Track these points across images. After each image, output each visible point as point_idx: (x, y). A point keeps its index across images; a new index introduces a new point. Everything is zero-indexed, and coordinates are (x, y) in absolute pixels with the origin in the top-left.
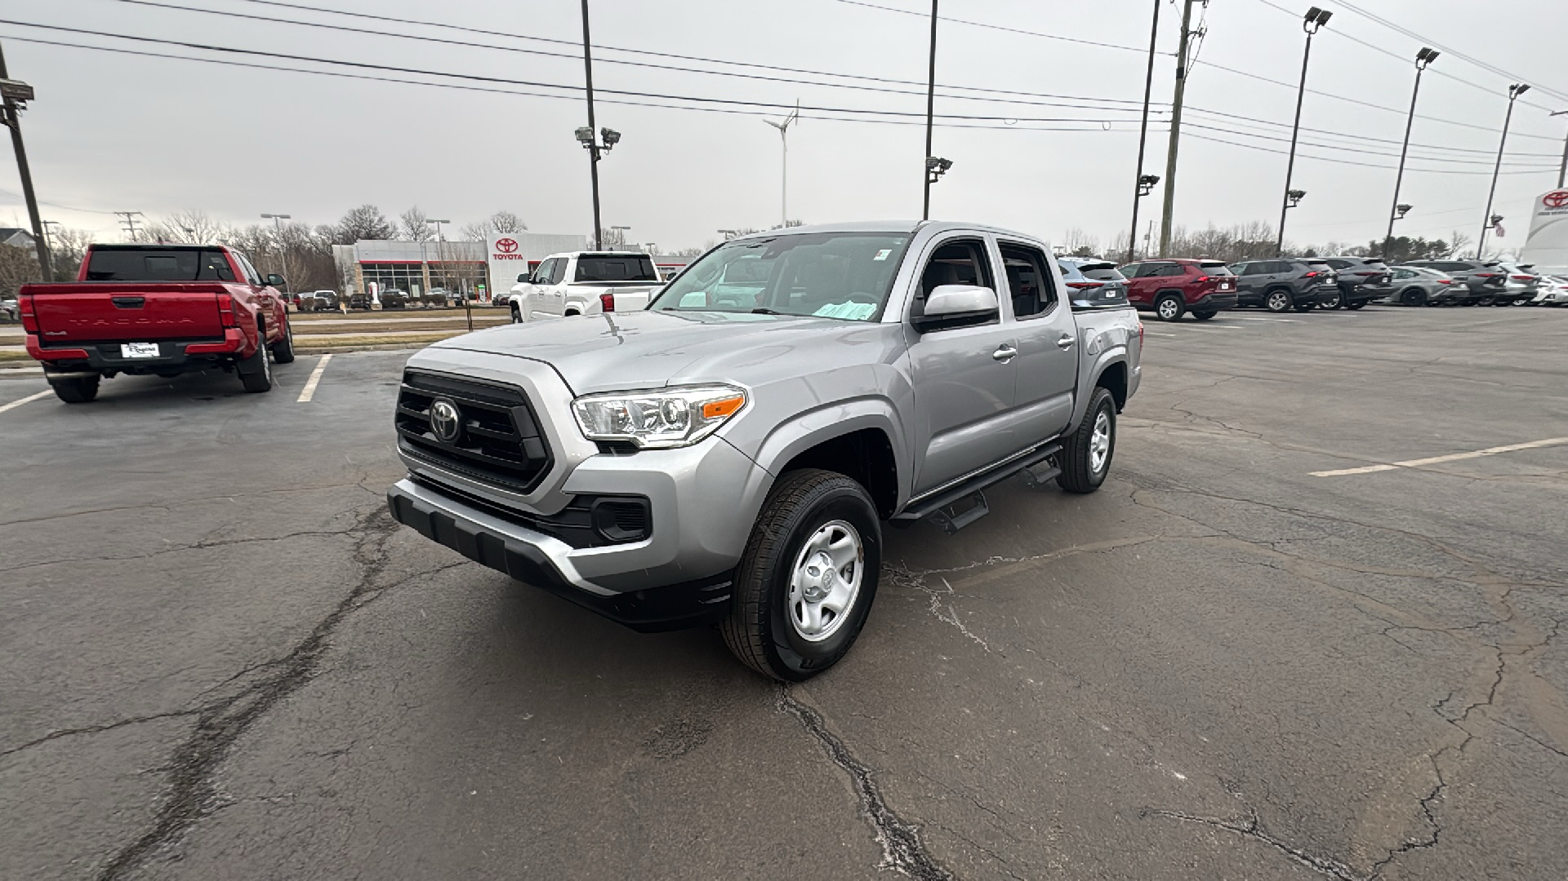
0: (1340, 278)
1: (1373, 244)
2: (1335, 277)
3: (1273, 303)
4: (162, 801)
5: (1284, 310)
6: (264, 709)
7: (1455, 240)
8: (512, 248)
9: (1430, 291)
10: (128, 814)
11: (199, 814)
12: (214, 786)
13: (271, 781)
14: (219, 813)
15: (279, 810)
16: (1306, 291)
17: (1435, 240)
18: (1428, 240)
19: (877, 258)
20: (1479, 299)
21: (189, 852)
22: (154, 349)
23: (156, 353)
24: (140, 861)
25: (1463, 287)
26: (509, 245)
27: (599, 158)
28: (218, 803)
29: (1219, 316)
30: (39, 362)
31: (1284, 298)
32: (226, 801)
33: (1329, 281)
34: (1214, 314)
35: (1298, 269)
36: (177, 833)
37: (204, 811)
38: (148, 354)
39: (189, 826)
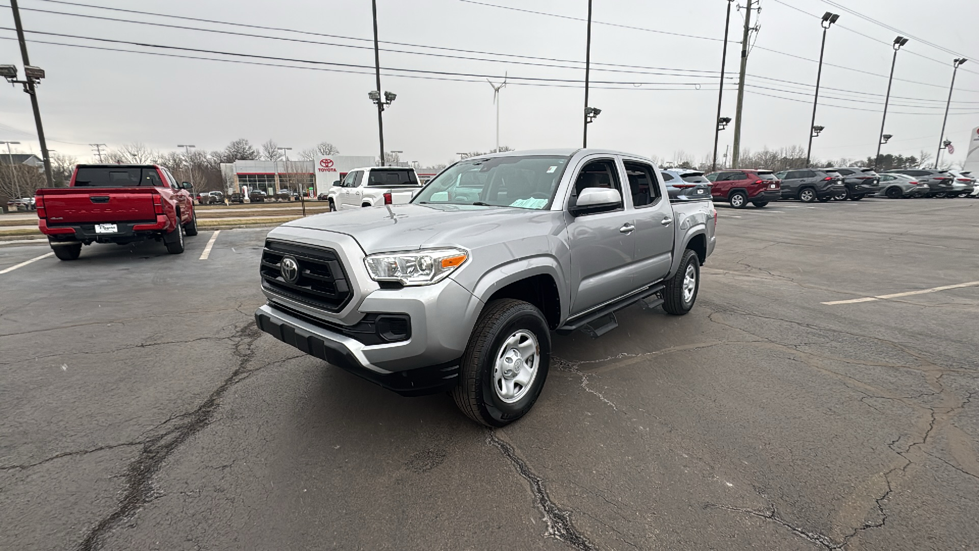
0: (846, 181)
1: (869, 159)
2: (843, 180)
3: (804, 197)
4: (122, 494)
5: (811, 201)
6: (182, 441)
7: (922, 156)
8: (330, 165)
9: (904, 189)
10: (103, 501)
11: (145, 502)
12: (153, 486)
13: (186, 483)
14: (155, 501)
15: (190, 500)
16: (825, 189)
17: (909, 156)
18: (904, 157)
19: (548, 172)
20: (937, 193)
21: (139, 522)
22: (114, 228)
23: (116, 230)
24: (110, 528)
25: (926, 186)
26: (328, 163)
27: (383, 110)
28: (155, 495)
29: (769, 205)
30: (46, 236)
31: (811, 194)
32: (159, 494)
33: (839, 183)
34: (766, 204)
35: (820, 176)
36: (132, 512)
37: (147, 499)
38: (110, 231)
39: (139, 508)
